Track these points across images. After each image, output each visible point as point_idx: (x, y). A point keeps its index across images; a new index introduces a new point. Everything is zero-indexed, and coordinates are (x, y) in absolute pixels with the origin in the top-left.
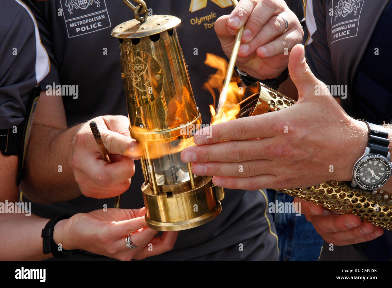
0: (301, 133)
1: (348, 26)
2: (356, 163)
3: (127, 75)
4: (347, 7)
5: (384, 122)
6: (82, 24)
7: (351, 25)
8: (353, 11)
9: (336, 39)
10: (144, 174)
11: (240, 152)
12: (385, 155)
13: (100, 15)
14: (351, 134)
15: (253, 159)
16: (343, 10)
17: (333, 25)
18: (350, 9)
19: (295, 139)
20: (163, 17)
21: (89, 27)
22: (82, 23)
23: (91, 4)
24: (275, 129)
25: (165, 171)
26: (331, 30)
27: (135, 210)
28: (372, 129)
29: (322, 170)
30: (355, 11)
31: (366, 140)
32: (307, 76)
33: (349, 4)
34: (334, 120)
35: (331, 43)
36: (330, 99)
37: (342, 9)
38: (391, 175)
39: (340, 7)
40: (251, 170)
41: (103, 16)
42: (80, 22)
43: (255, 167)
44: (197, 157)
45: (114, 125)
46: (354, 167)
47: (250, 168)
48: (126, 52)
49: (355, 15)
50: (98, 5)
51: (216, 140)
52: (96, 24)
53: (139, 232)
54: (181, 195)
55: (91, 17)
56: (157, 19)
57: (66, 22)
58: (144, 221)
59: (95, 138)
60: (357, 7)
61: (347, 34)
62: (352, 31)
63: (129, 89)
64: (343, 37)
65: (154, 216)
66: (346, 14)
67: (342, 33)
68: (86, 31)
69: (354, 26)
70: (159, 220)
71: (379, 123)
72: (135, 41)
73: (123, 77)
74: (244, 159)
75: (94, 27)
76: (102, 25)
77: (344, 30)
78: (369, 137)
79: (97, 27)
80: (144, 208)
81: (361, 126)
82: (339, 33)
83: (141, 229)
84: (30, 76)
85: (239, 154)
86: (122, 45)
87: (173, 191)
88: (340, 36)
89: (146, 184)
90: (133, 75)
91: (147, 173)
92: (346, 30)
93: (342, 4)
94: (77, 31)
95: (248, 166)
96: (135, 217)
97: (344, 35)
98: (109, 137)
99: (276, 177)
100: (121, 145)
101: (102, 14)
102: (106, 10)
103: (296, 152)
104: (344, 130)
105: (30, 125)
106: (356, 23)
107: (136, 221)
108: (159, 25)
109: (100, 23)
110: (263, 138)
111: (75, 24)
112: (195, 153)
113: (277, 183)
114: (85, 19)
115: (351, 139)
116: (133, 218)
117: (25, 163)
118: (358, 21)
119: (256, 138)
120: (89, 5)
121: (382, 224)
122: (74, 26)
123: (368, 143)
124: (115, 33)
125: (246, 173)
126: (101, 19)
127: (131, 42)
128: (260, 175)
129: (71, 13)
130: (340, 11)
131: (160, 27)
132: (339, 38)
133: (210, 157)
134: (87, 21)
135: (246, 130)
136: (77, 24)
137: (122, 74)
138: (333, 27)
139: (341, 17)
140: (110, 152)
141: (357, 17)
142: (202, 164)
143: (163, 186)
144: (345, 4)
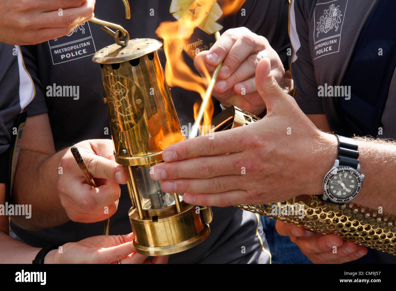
0: (270, 147)
1: (330, 42)
2: (326, 176)
3: (109, 100)
4: (329, 23)
5: (354, 135)
6: (67, 51)
7: (333, 41)
8: (334, 27)
9: (319, 55)
10: (131, 198)
11: (209, 168)
12: (355, 167)
13: (85, 41)
14: (320, 147)
15: (223, 174)
16: (325, 25)
17: (315, 42)
18: (331, 25)
19: (264, 153)
20: (144, 41)
21: (74, 54)
22: (67, 49)
23: (76, 31)
24: (244, 143)
25: (151, 195)
26: (314, 46)
27: (124, 236)
28: (341, 142)
29: (293, 184)
30: (336, 27)
31: (335, 152)
32: (274, 90)
33: (330, 20)
34: (303, 133)
35: (314, 60)
36: (298, 112)
37: (323, 25)
38: (362, 187)
39: (322, 23)
40: (221, 185)
41: (88, 43)
42: (65, 49)
43: (225, 182)
44: (166, 174)
45: (102, 148)
46: (324, 180)
47: (220, 184)
48: (108, 77)
49: (336, 30)
50: (83, 32)
51: (184, 156)
52: (81, 51)
53: (129, 257)
54: (168, 219)
55: (76, 44)
56: (138, 43)
57: (50, 49)
58: (133, 246)
59: (78, 163)
60: (338, 22)
61: (330, 50)
62: (334, 46)
63: (111, 114)
64: (326, 53)
65: (142, 241)
66: (327, 30)
67: (325, 49)
68: (71, 58)
69: (336, 42)
70: (147, 245)
71: (350, 136)
72: (115, 66)
73: (105, 102)
74: (214, 175)
75: (79, 54)
76: (87, 52)
77: (326, 46)
78: (339, 149)
79: (82, 54)
80: (132, 233)
81: (332, 139)
82: (322, 49)
83: (130, 254)
84: (14, 102)
85: (208, 169)
86: (104, 71)
87: (158, 215)
88: (322, 52)
89: (133, 208)
90: (114, 100)
91: (134, 197)
92: (328, 46)
93: (323, 20)
94: (62, 58)
95: (218, 182)
96: (125, 242)
97: (327, 51)
98: (93, 161)
99: (247, 192)
100: (107, 169)
101: (87, 41)
102: (91, 37)
103: (266, 166)
104: (313, 143)
105: (16, 151)
106: (338, 38)
107: (125, 246)
108: (139, 49)
109: (85, 50)
110: (231, 153)
111: (60, 51)
112: (164, 170)
113: (248, 199)
114: (70, 46)
115: (320, 152)
116: (122, 244)
117: (13, 191)
118: (340, 36)
119: (226, 154)
120: (74, 32)
121: (366, 243)
122: (58, 53)
123: (337, 155)
124: (96, 59)
125: (216, 189)
126: (86, 45)
127: (111, 67)
128: (230, 191)
129: (56, 40)
130: (322, 27)
131: (139, 51)
132: (321, 54)
133: (179, 174)
134: (72, 48)
135: (215, 145)
136: (62, 51)
137: (104, 98)
138: (315, 43)
139: (323, 33)
140: (95, 177)
141: (338, 32)
142: (172, 182)
143: (149, 211)
144: (326, 19)
